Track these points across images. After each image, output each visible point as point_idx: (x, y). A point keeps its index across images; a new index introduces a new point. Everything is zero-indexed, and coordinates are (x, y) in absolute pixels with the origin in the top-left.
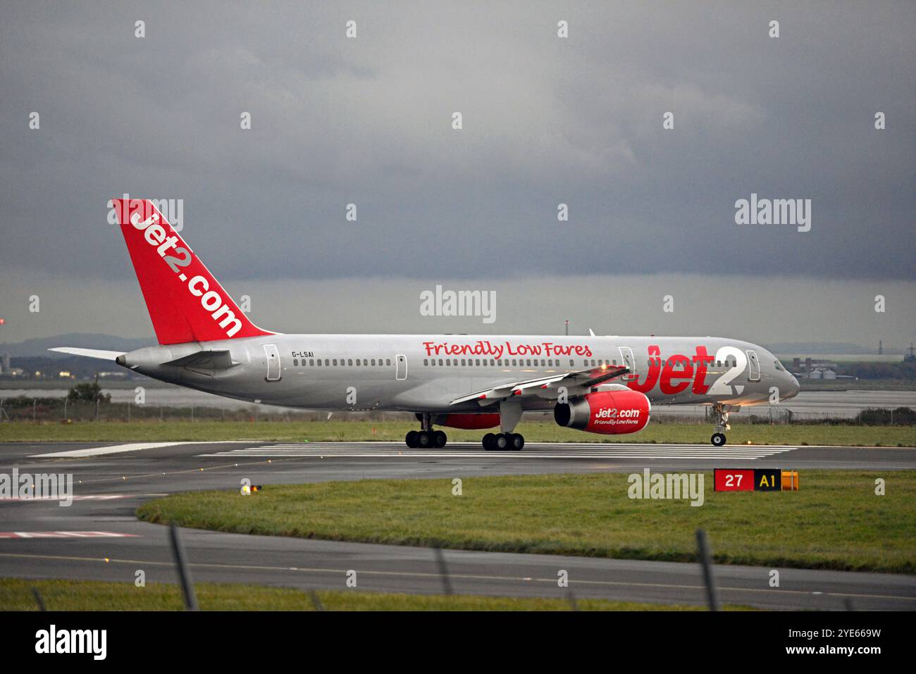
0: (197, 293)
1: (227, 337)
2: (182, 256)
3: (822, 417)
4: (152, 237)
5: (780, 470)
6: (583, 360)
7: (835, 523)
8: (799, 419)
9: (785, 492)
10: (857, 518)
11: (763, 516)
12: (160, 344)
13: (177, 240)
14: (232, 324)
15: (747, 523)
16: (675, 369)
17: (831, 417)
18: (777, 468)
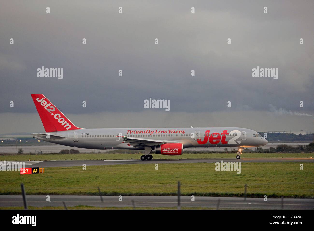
0: (57, 118)
1: (66, 130)
2: (52, 109)
3: (50, 152)
4: (43, 104)
5: (39, 168)
6: (181, 135)
7: (54, 182)
8: (44, 153)
9: (40, 174)
10: (61, 180)
11: (34, 181)
12: (46, 132)
13: (51, 104)
14: (68, 126)
15: (30, 183)
16: (214, 137)
17: (53, 152)
18: (38, 167)
